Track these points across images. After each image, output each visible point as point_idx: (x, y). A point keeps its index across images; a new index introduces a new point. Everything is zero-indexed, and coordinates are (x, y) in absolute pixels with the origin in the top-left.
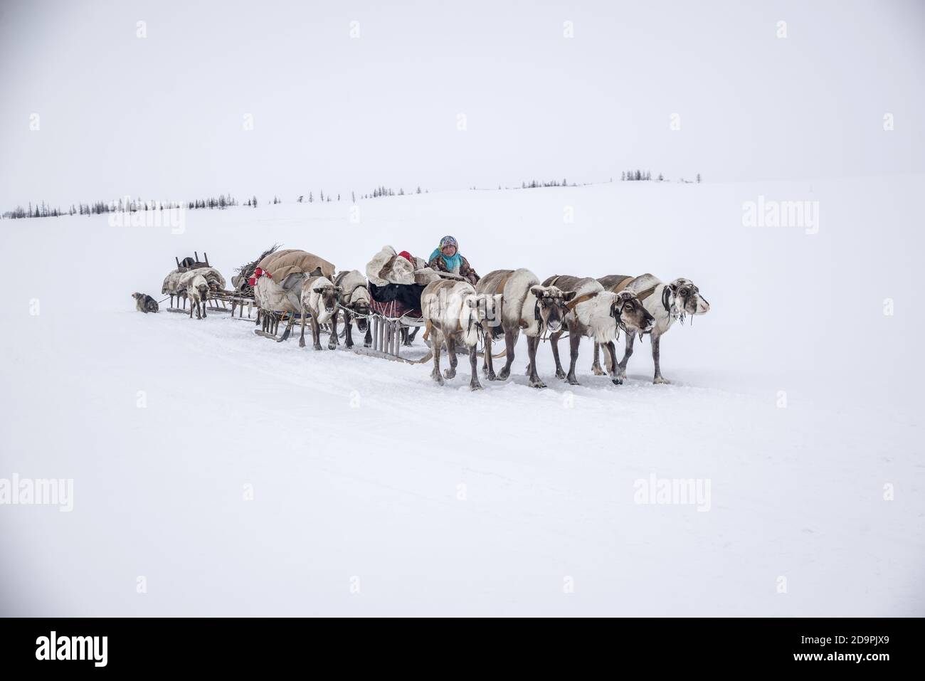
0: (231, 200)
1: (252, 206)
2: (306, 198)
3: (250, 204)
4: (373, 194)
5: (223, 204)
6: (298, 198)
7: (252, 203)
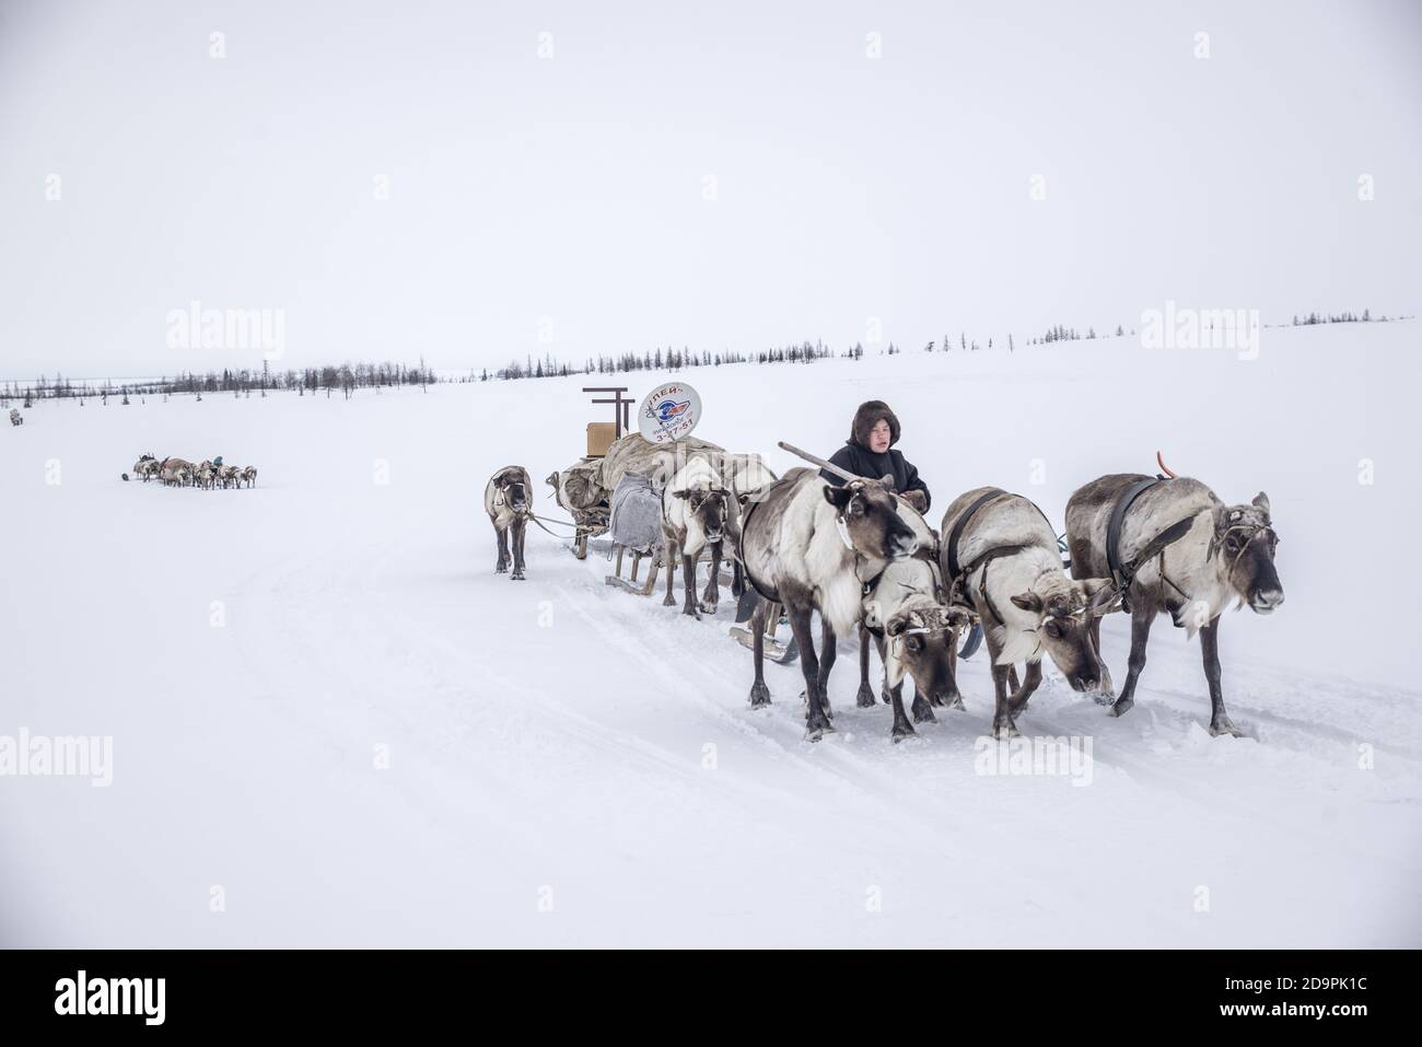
0: (823, 350)
1: (854, 358)
2: (939, 345)
3: (851, 355)
4: (1044, 337)
5: (810, 355)
6: (926, 345)
7: (853, 353)
